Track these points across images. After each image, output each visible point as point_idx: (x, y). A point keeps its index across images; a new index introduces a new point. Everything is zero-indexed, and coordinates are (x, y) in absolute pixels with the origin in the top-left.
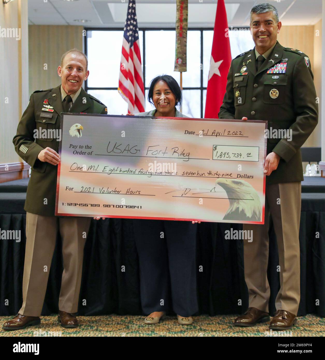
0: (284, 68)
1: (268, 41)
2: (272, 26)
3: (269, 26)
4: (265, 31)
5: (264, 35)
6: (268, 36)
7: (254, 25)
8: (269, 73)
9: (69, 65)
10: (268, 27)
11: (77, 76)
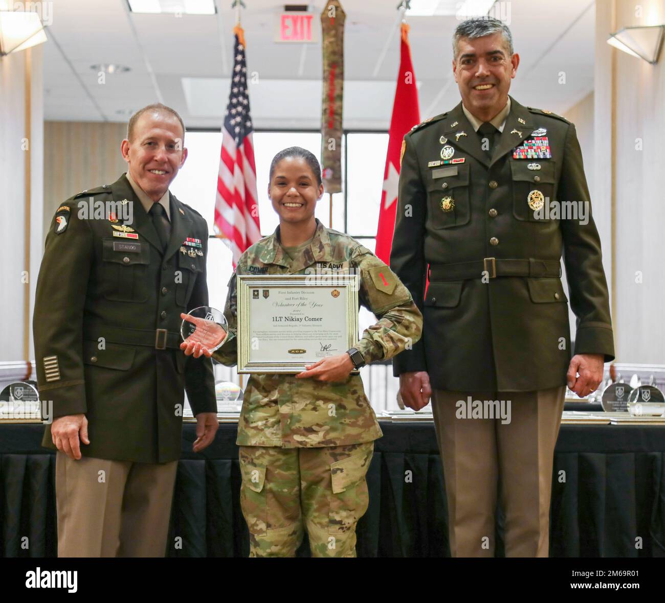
0: (545, 148)
1: (494, 95)
2: (501, 65)
3: (495, 63)
4: (487, 76)
5: (486, 85)
6: (493, 85)
7: (463, 63)
8: (518, 157)
9: (149, 139)
10: (495, 66)
11: (167, 160)
